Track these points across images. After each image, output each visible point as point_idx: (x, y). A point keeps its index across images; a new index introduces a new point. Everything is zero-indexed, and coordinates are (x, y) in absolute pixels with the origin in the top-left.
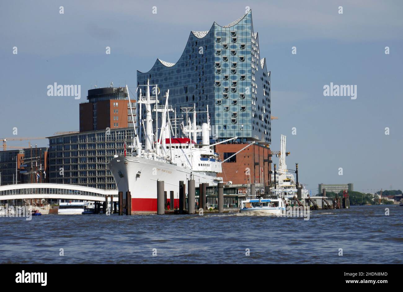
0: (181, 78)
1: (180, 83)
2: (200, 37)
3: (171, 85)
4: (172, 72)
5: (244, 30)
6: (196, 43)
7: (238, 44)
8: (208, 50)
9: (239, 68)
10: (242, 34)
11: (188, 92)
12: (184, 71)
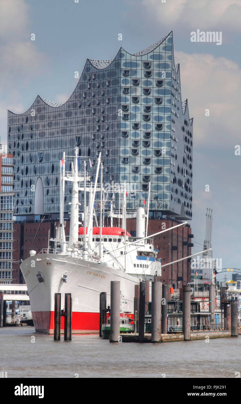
0: (71, 123)
1: (71, 131)
2: (99, 67)
3: (58, 133)
4: (60, 115)
5: (163, 61)
6: (95, 75)
7: (154, 80)
8: (112, 86)
9: (154, 113)
10: (159, 66)
11: (82, 145)
12: (76, 114)
